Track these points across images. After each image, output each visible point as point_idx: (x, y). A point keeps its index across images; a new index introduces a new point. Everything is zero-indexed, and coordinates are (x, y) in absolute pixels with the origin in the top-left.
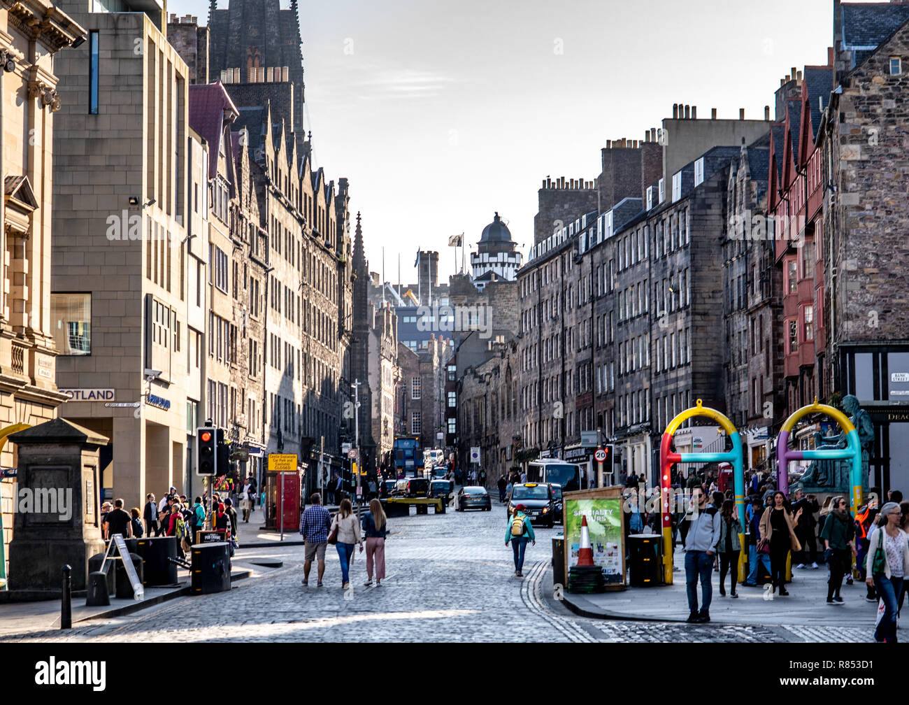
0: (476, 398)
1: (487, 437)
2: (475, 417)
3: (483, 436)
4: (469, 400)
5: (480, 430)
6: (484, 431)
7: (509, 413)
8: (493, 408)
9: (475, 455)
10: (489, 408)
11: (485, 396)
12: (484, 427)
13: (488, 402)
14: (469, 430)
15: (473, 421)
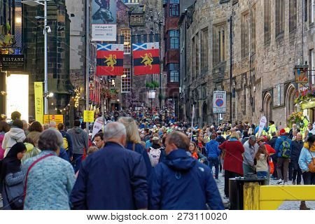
0: (216, 25)
1: (233, 79)
2: (214, 51)
3: (227, 77)
4: (205, 30)
5: (221, 70)
6: (228, 69)
7: (279, 33)
8: (244, 35)
9: (220, 103)
10: (237, 36)
11: (231, 20)
12: (228, 64)
13: (234, 29)
14: (205, 70)
15: (210, 57)
